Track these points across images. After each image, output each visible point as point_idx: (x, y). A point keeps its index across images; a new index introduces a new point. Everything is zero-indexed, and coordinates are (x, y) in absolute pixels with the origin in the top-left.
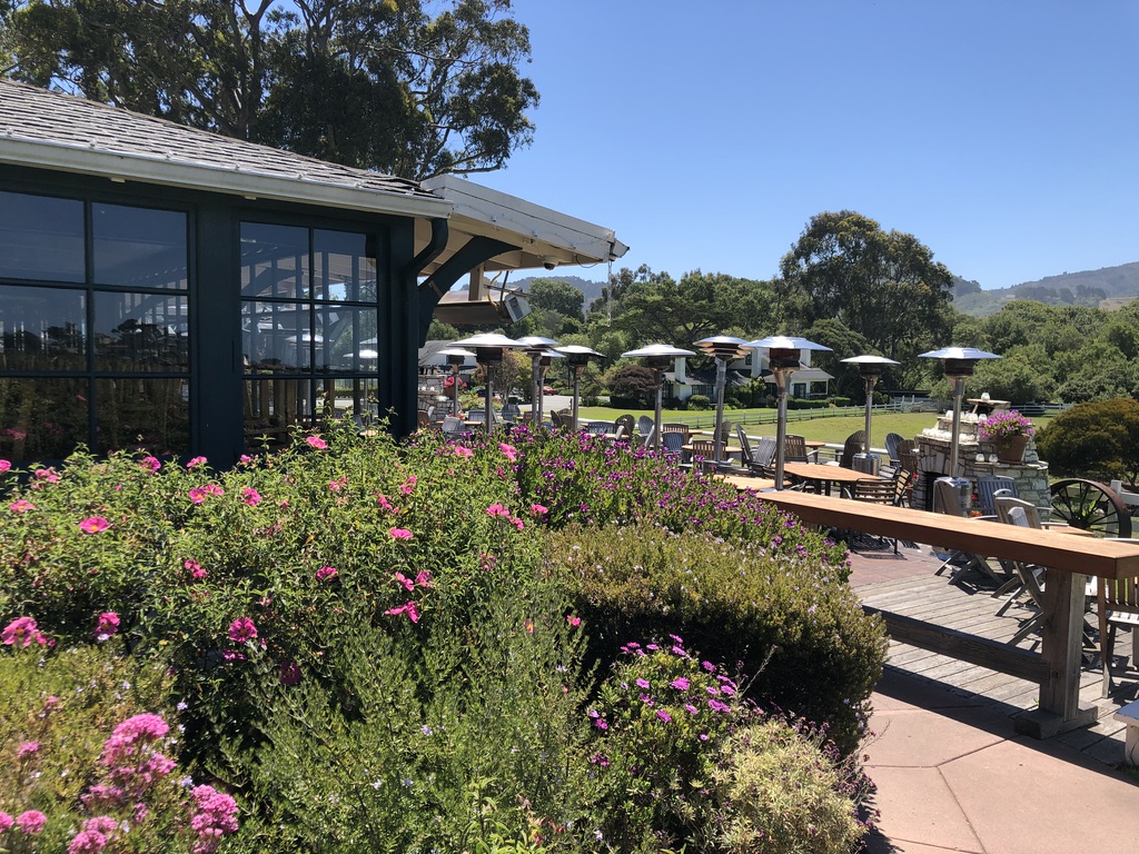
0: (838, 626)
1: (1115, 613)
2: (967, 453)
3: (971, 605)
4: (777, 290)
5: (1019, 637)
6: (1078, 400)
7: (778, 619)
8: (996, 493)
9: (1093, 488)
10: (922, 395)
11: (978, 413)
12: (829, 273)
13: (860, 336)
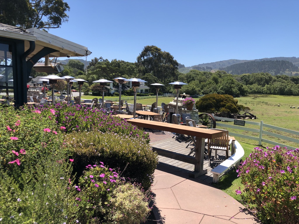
0: (146, 156)
1: (212, 146)
2: (180, 108)
3: (180, 145)
4: (136, 65)
5: (191, 153)
6: (206, 94)
7: (130, 155)
8: (186, 118)
9: (208, 115)
10: (171, 93)
11: (183, 98)
12: (149, 61)
13: (156, 78)
